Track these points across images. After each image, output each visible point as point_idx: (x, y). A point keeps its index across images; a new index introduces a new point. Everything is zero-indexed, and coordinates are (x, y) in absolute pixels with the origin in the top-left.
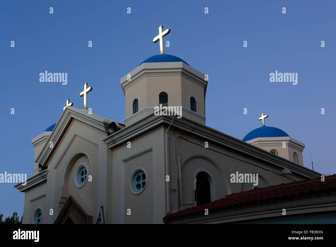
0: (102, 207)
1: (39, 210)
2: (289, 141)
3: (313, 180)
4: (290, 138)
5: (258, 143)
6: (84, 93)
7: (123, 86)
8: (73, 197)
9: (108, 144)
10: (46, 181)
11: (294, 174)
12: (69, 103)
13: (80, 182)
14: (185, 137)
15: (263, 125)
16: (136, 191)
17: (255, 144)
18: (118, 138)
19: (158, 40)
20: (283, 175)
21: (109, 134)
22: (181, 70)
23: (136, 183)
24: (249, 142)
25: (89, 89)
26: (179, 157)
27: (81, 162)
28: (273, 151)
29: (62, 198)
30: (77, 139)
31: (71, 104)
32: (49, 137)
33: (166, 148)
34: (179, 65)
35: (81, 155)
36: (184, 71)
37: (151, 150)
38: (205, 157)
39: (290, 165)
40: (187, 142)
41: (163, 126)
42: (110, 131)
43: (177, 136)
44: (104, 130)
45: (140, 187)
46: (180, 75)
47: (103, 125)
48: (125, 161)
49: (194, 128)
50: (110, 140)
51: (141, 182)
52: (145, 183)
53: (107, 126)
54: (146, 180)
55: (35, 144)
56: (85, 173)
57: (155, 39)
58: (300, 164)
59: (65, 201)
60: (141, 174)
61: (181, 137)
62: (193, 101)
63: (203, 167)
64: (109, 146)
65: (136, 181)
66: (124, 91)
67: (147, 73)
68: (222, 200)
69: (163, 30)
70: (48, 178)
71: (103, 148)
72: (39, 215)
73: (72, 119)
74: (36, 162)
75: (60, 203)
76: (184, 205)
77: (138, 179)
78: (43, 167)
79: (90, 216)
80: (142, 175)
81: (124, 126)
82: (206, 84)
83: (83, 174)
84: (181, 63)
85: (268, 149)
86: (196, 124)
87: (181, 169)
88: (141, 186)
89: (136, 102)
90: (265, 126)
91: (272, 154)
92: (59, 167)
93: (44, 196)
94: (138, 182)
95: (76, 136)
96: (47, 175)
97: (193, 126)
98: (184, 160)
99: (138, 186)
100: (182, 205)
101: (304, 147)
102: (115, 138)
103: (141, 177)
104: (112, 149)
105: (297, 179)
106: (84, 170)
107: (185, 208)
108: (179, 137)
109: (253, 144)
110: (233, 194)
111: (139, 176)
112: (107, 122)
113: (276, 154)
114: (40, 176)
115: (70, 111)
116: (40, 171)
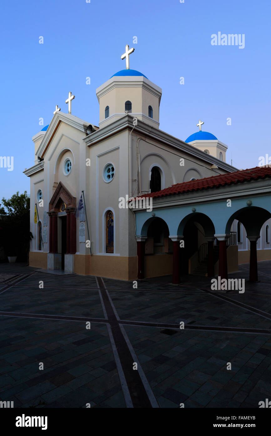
0: (83, 192)
1: (40, 191)
2: (218, 143)
3: (232, 174)
4: (218, 141)
5: (196, 144)
6: (69, 100)
7: (98, 95)
8: (62, 182)
9: (86, 142)
10: (43, 169)
11: (220, 169)
12: (58, 108)
13: (67, 171)
14: (144, 139)
15: (200, 130)
16: (107, 180)
17: (194, 145)
18: (95, 137)
19: (125, 57)
20: (212, 170)
21: (87, 134)
22: (142, 83)
23: (107, 174)
24: (190, 143)
25: (72, 97)
26: (139, 154)
27: (67, 156)
28: (206, 151)
29: (55, 183)
30: (64, 137)
31: (59, 109)
32: (44, 136)
33: (130, 147)
34: (141, 78)
35: (67, 151)
36: (144, 84)
37: (118, 148)
38: (157, 155)
39: (218, 162)
40: (146, 142)
41: (128, 129)
42: (88, 132)
43: (138, 137)
44: (84, 131)
45: (110, 178)
46: (142, 87)
47: (83, 127)
48: (99, 156)
49: (151, 132)
50: (88, 140)
51: (111, 173)
52: (114, 174)
53: (86, 128)
54: (114, 172)
55: (35, 141)
56: (70, 164)
57: (122, 57)
58: (223, 161)
59: (57, 186)
60: (110, 167)
61: (141, 138)
62: (150, 108)
63: (156, 163)
64: (87, 144)
65: (107, 173)
66: (99, 99)
67: (117, 84)
68: (169, 188)
69: (129, 49)
70: (44, 167)
71: (83, 146)
72: (40, 194)
73: (60, 121)
74: (36, 155)
75: (53, 187)
76: (142, 192)
77: (109, 171)
78: (41, 159)
79: (74, 198)
80: (112, 168)
81: (99, 128)
82: (160, 95)
83: (68, 165)
84: (142, 77)
85: (203, 149)
86: (152, 128)
87: (141, 164)
88: (111, 176)
89: (107, 108)
90: (201, 131)
91: (205, 153)
92: (52, 159)
93: (43, 180)
94: (109, 174)
95: (63, 135)
96: (43, 165)
97: (150, 129)
98: (143, 157)
99: (109, 176)
100: (140, 192)
101: (227, 148)
102: (91, 138)
103: (111, 170)
104: (89, 146)
105: (222, 173)
106: (69, 163)
107: (142, 194)
108: (140, 138)
109: (192, 145)
110: (177, 184)
111: (109, 169)
112: (85, 124)
113: (208, 153)
114: (39, 166)
115: (59, 115)
116: (39, 162)
